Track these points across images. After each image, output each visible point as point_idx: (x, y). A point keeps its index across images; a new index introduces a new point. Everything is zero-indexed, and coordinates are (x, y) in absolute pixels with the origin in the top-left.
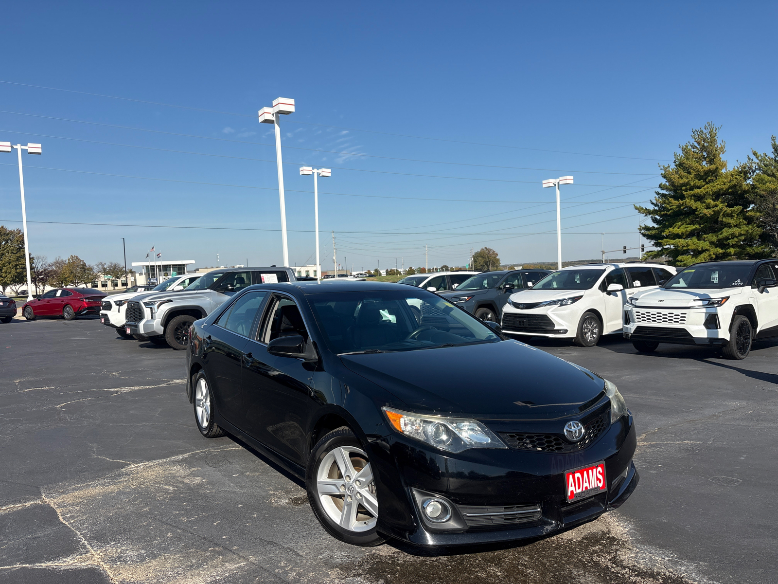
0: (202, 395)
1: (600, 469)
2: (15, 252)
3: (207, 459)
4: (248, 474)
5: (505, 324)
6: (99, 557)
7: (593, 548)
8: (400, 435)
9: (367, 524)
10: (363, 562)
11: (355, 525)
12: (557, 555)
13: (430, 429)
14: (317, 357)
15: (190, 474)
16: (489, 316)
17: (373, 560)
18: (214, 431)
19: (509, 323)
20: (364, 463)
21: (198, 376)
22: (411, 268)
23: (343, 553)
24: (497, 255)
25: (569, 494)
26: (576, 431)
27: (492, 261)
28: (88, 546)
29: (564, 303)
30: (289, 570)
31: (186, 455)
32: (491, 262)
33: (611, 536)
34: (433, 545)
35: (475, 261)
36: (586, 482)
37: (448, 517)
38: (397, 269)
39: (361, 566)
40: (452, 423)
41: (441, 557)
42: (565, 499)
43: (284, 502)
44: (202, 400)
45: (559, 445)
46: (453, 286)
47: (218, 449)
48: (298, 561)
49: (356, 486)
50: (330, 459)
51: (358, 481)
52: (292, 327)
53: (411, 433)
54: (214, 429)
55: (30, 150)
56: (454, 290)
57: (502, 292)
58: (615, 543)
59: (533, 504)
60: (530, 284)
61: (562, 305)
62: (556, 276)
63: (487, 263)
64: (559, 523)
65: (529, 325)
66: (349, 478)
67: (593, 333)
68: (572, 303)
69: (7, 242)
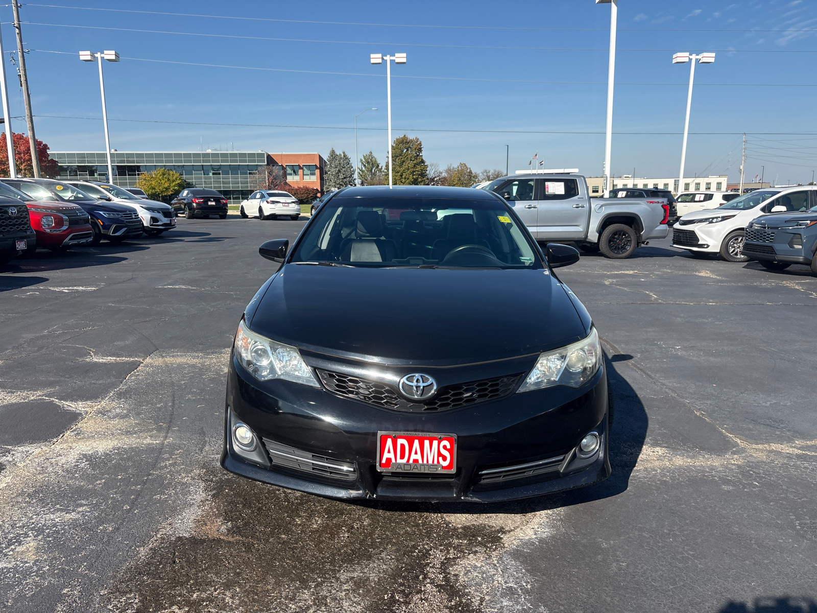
1: (446, 443)
2: (413, 159)
6: (98, 407)
25: (383, 461)
26: (418, 387)
28: (107, 398)
36: (416, 453)
37: (253, 447)
42: (374, 466)
55: (397, 60)
59: (346, 460)
64: (367, 491)
69: (408, 150)
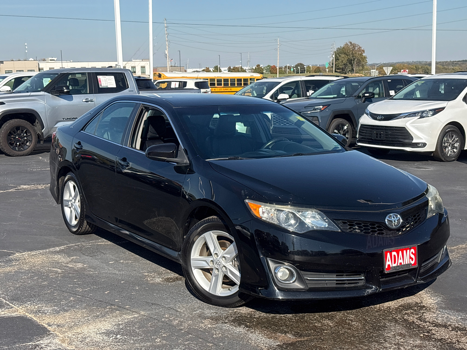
0: (71, 195)
1: (412, 250)
3: (81, 251)
4: (122, 261)
5: (362, 137)
6: (22, 310)
7: (406, 312)
8: (259, 221)
9: (230, 290)
10: (228, 316)
11: (221, 291)
12: (377, 315)
13: (282, 216)
14: (188, 162)
15: (71, 261)
16: (345, 127)
17: (235, 315)
18: (84, 228)
19: (365, 136)
20: (228, 244)
21: (66, 178)
22: (259, 65)
23: (211, 311)
24: (364, 51)
25: (387, 267)
26: (395, 221)
27: (358, 59)
28: (11, 304)
29: (424, 115)
30: (173, 319)
31: (62, 247)
32: (356, 60)
33: (422, 305)
34: (282, 299)
35: (337, 59)
36: (401, 259)
37: (294, 279)
38: (241, 67)
39: (226, 318)
40: (299, 212)
41: (288, 315)
42: (383, 270)
43: (158, 280)
44: (71, 201)
45: (381, 231)
46: (308, 93)
47: (90, 243)
48: (178, 315)
49: (223, 262)
50: (202, 241)
51: (224, 257)
52: (158, 135)
53: (267, 219)
54: (84, 226)
56: (309, 98)
57: (360, 101)
58: (424, 309)
59: (358, 273)
60: (392, 93)
61: (422, 117)
62: (419, 84)
63: (350, 62)
64: (378, 288)
65: (386, 138)
66: (217, 255)
67: (453, 147)
68: (433, 115)
